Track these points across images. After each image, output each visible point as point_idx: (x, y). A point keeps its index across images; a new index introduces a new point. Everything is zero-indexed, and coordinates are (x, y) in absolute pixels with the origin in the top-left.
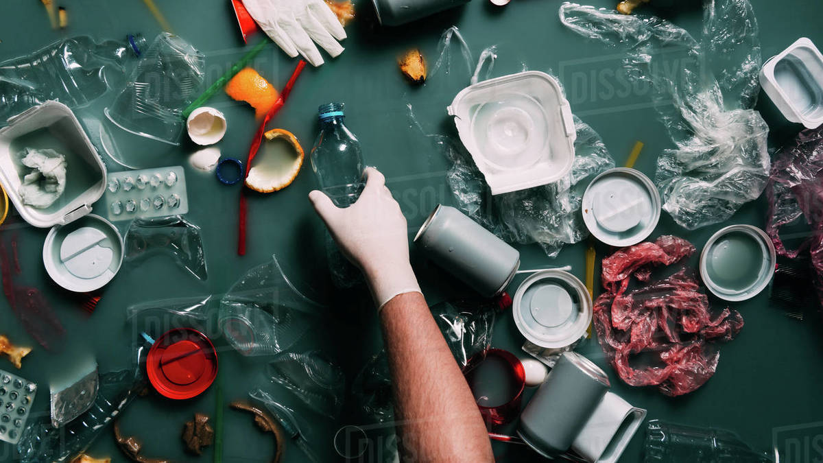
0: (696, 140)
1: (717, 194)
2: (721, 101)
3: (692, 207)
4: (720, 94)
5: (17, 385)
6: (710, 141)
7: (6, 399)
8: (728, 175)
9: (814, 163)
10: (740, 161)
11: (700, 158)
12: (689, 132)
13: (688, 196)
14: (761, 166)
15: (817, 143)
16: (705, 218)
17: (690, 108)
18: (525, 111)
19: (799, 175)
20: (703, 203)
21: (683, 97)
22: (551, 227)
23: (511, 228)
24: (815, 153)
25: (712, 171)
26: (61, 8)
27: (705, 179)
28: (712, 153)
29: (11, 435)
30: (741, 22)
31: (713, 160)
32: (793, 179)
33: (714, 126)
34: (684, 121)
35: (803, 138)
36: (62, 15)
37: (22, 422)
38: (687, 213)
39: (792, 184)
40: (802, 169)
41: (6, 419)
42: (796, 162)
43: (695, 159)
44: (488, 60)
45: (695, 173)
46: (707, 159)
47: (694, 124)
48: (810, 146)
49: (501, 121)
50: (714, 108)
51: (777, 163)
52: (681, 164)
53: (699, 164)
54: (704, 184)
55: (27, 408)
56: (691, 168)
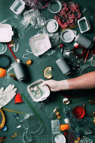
0: (31, 23)
1: (39, 17)
2: (23, 20)
3: (42, 21)
4: (22, 21)
5: (83, 139)
6: (30, 20)
7: (85, 142)
8: (35, 16)
9: (30, 2)
10: (33, 15)
11: (34, 21)
12: (30, 24)
13: (41, 22)
14: (32, 11)
15: (27, 2)
16: (44, 18)
17: (26, 25)
18: (36, 43)
19: (33, 4)
20: (41, 19)
21: (24, 27)
22: (56, 37)
23: (57, 44)
24: (29, 2)
25: (35, 19)
26: (14, 134)
27: (37, 20)
28: (32, 20)
29: (91, 141)
30: (9, 20)
31: (34, 19)
32: (34, 5)
33: (28, 20)
34: (28, 26)
35: (27, 4)
36: (15, 134)
37: (89, 139)
38: (43, 21)
39: (35, 5)
40: (32, 4)
41: (88, 142)
42: (31, 5)
43: (34, 22)
44: (28, 51)
45: (36, 21)
46: (34, 20)
47: (28, 24)
48: (28, 3)
49: (38, 47)
50: (25, 21)
51: (32, 8)
52: (36, 24)
53: (35, 21)
54: (38, 20)
55: (87, 138)
56: (36, 23)
